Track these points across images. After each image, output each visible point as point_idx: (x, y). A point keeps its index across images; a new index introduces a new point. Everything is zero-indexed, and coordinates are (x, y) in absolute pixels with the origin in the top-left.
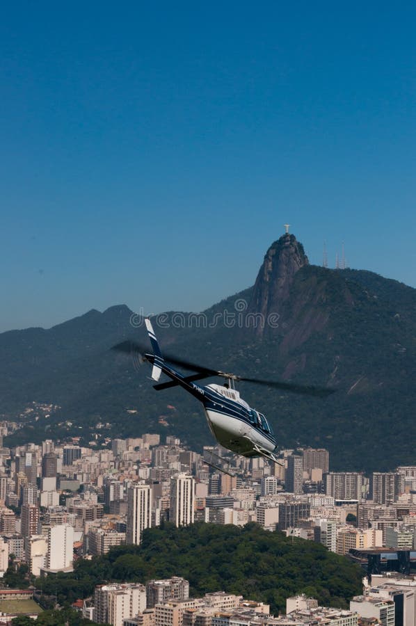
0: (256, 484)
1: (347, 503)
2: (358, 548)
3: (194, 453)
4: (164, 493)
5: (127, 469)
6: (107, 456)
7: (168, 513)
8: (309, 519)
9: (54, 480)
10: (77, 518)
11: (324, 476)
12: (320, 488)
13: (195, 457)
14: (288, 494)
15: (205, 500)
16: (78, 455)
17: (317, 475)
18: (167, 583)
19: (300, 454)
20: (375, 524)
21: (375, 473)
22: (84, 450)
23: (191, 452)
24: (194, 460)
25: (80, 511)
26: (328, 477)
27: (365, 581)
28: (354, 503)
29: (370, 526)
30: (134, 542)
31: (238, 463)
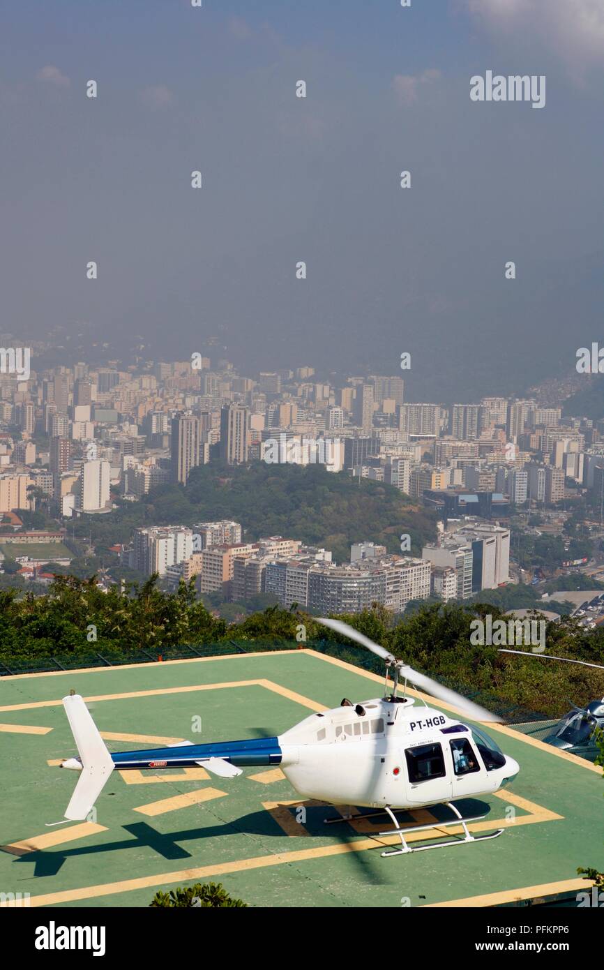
0: (320, 415)
1: (423, 438)
2: (434, 487)
3: (250, 380)
4: (213, 426)
5: (172, 398)
6: (149, 383)
7: (218, 450)
8: (379, 456)
9: (88, 408)
10: (114, 452)
11: (398, 408)
12: (394, 421)
13: (250, 384)
14: (355, 427)
15: (261, 434)
16: (116, 381)
17: (389, 407)
18: (216, 526)
19: (371, 383)
20: (454, 463)
21: (456, 405)
22: (122, 375)
23: (245, 379)
24: (249, 388)
25: (117, 445)
26: (402, 410)
27: (440, 526)
28: (430, 438)
29: (448, 464)
30: (179, 479)
31: (300, 393)
